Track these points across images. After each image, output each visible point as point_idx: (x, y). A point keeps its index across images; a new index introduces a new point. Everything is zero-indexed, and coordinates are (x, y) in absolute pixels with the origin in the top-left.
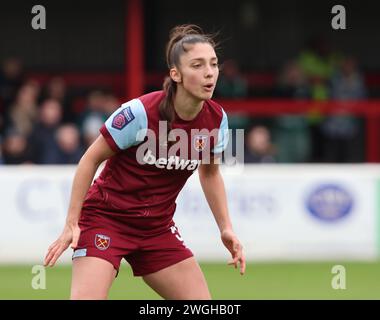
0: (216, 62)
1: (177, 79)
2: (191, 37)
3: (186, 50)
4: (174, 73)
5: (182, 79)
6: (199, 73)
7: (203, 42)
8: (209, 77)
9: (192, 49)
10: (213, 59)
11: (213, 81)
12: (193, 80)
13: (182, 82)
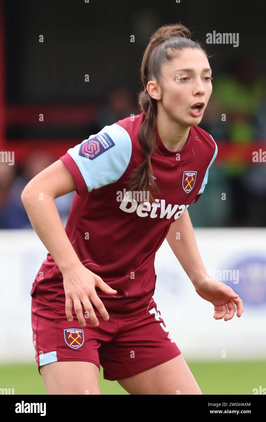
0: (209, 75)
1: (156, 96)
2: (176, 40)
3: (169, 58)
4: (151, 87)
5: (162, 96)
6: (187, 89)
7: (193, 47)
8: (199, 94)
9: (177, 56)
10: (206, 71)
11: (204, 100)
12: (177, 98)
13: (161, 100)
